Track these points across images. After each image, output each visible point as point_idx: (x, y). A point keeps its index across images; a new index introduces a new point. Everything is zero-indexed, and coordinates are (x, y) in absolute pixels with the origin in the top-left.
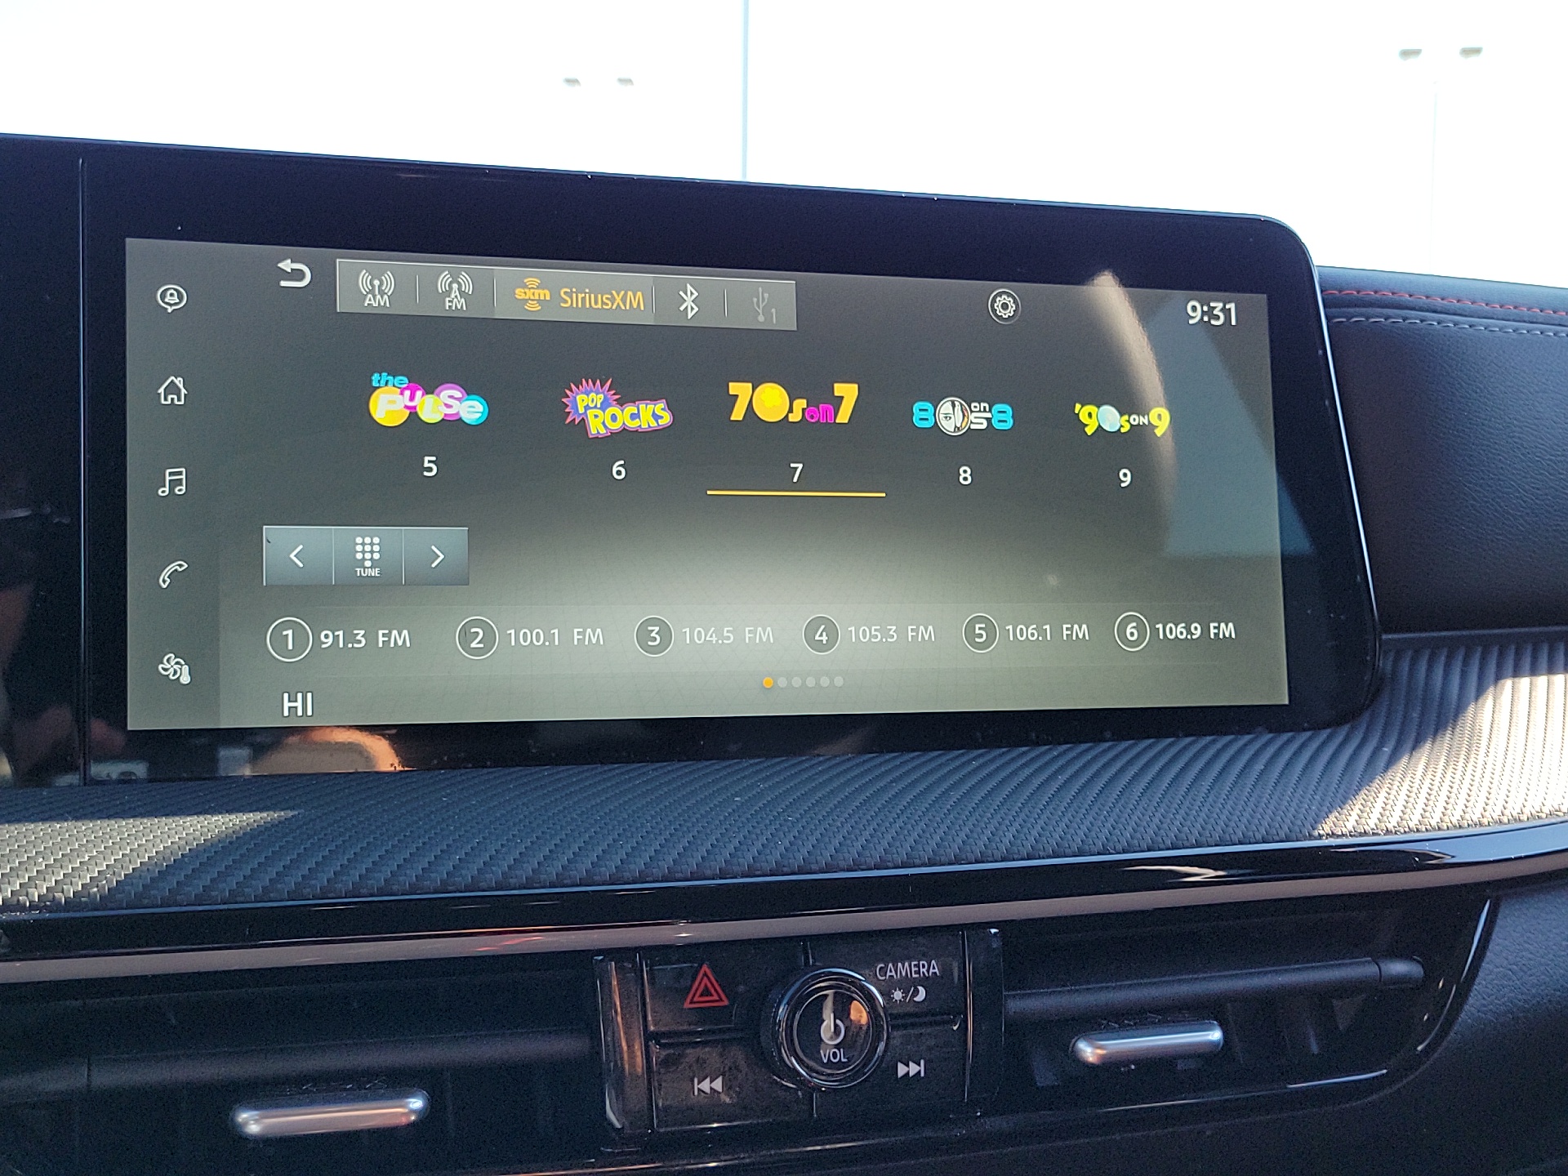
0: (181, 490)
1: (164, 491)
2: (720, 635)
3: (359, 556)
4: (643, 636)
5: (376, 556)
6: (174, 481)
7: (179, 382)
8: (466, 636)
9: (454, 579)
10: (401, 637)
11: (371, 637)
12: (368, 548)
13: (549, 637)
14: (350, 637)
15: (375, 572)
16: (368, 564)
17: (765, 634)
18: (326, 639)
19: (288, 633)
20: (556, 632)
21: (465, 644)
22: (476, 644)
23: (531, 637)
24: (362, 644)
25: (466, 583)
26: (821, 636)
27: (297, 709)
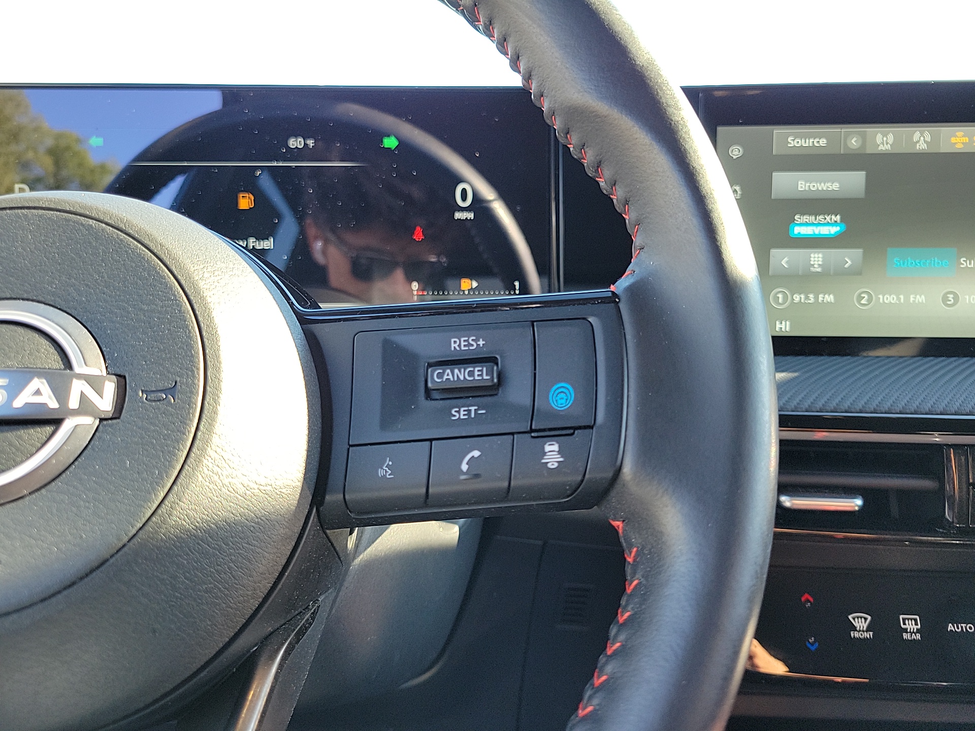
3: (812, 263)
4: (945, 299)
5: (820, 263)
7: (738, 189)
8: (860, 298)
9: (855, 272)
10: (830, 298)
11: (816, 298)
12: (816, 259)
13: (899, 299)
14: (807, 298)
15: (819, 270)
16: (816, 266)
18: (797, 298)
19: (780, 296)
20: (902, 297)
21: (859, 302)
22: (863, 302)
23: (890, 299)
24: (812, 301)
25: (860, 274)
27: (783, 328)
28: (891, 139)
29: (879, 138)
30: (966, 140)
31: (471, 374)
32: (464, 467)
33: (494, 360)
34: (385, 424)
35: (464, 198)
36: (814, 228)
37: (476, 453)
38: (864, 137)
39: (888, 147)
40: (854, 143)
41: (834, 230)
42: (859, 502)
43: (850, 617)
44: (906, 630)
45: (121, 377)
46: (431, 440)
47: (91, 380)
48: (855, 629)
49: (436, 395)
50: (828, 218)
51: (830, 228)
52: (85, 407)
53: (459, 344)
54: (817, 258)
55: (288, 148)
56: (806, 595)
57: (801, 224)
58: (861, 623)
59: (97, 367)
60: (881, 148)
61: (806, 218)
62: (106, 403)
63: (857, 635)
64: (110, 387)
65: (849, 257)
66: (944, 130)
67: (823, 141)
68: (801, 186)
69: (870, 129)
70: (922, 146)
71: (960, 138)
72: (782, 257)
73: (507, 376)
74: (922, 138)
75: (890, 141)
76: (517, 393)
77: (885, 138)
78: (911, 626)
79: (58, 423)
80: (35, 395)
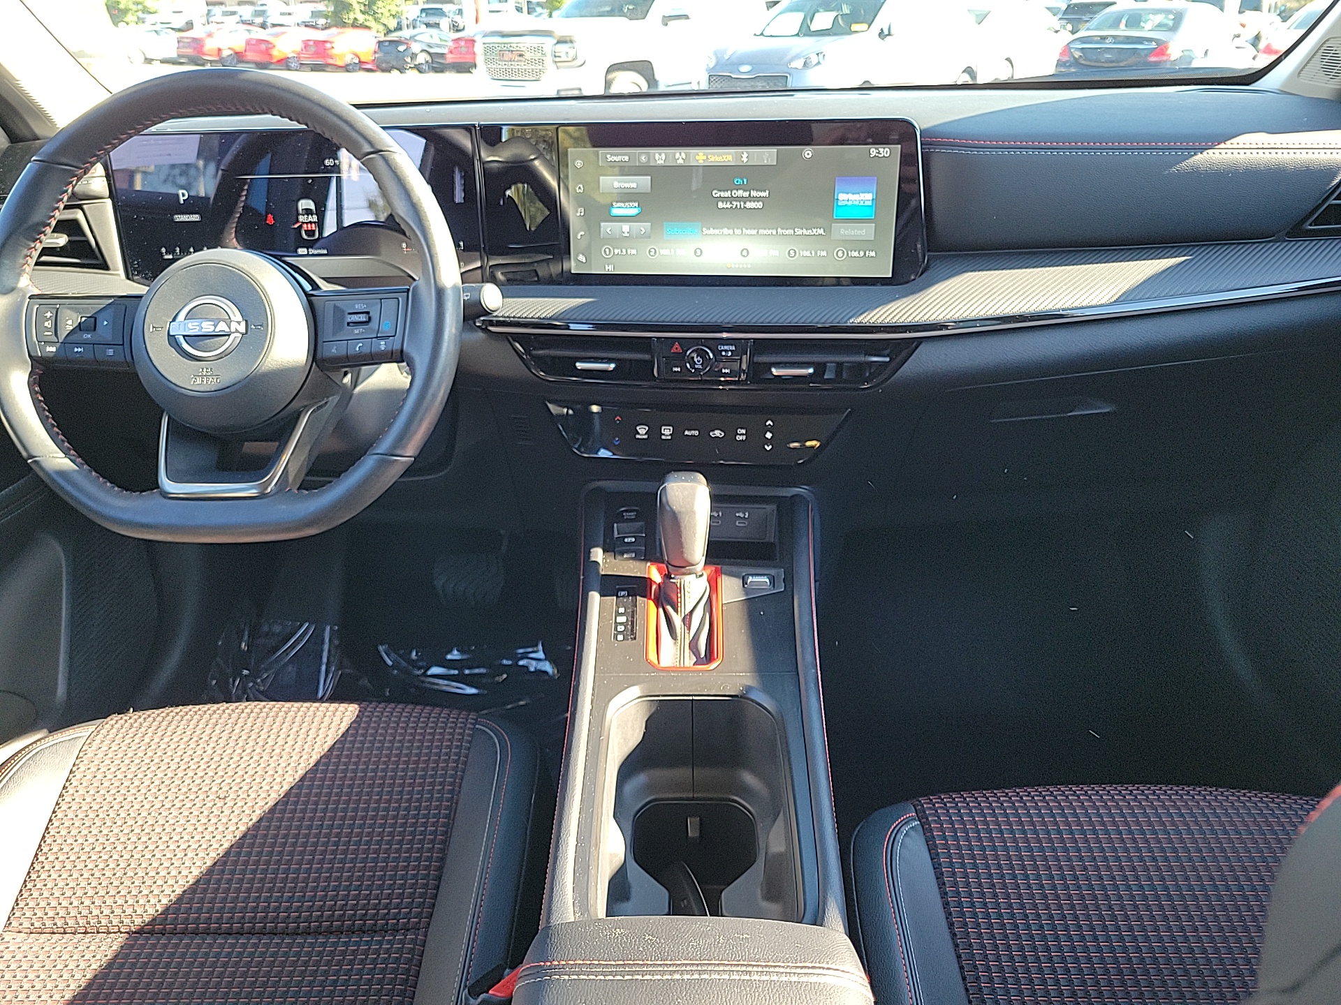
0: (582, 214)
3: (623, 231)
4: (696, 252)
5: (628, 231)
6: (581, 211)
7: (581, 186)
8: (650, 252)
9: (646, 236)
11: (627, 251)
12: (626, 229)
13: (671, 252)
14: (622, 251)
16: (625, 233)
18: (616, 251)
19: (607, 250)
21: (649, 254)
22: (652, 254)
23: (666, 252)
24: (624, 253)
25: (650, 237)
26: (745, 253)
27: (609, 269)
28: (663, 156)
29: (657, 156)
30: (705, 158)
31: (360, 318)
32: (358, 349)
33: (368, 313)
36: (624, 210)
38: (648, 154)
39: (662, 162)
40: (644, 159)
41: (634, 211)
42: (612, 366)
43: (638, 428)
44: (664, 434)
45: (246, 321)
46: (348, 340)
47: (239, 323)
48: (638, 433)
49: (349, 324)
50: (631, 204)
51: (632, 210)
52: (237, 331)
54: (626, 227)
55: (325, 166)
56: (618, 417)
57: (617, 208)
58: (642, 431)
59: (239, 318)
60: (658, 162)
61: (619, 205)
62: (242, 328)
63: (640, 437)
64: (243, 324)
65: (644, 227)
66: (693, 151)
67: (627, 158)
68: (616, 185)
69: (652, 151)
70: (680, 161)
71: (703, 156)
72: (607, 227)
73: (373, 319)
74: (680, 156)
75: (664, 158)
76: (374, 324)
77: (660, 156)
78: (667, 432)
79: (229, 335)
80: (222, 327)
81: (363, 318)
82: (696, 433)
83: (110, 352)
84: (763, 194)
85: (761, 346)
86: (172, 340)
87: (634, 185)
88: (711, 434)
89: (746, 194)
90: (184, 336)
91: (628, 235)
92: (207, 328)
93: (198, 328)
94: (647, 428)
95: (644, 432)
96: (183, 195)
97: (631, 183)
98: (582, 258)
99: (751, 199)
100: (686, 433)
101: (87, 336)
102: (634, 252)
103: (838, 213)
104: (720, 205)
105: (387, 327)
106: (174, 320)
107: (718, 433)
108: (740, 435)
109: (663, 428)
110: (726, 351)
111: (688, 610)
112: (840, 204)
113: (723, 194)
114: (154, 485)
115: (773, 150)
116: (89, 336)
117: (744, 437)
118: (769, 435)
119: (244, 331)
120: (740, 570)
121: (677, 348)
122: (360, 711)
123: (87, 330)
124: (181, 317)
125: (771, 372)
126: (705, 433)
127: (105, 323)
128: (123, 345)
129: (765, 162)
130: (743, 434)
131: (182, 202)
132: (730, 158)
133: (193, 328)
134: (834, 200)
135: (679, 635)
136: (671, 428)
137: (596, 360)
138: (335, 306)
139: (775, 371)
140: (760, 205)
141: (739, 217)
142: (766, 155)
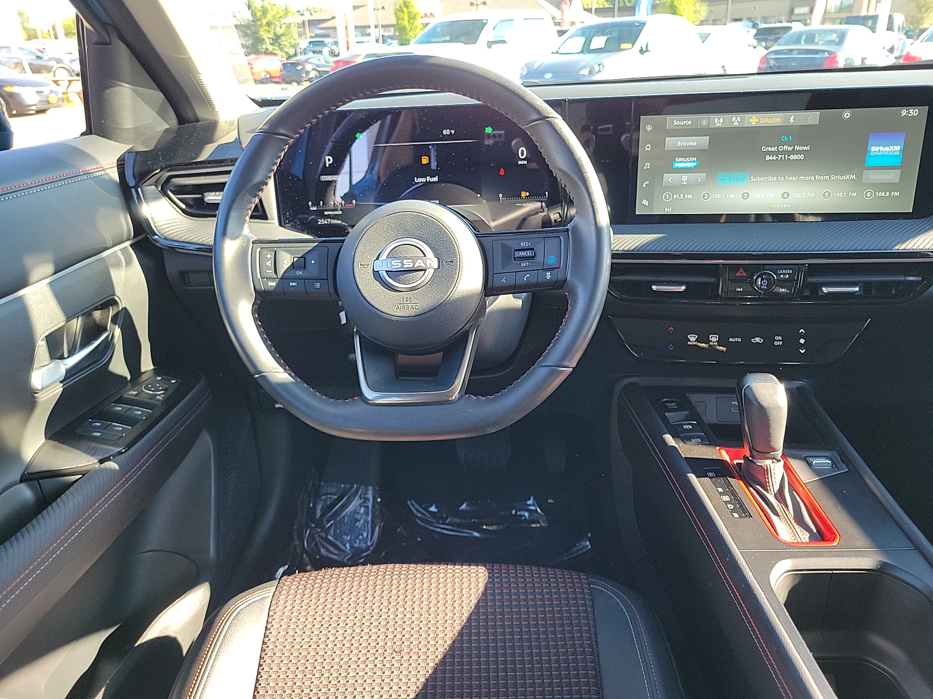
0: (648, 168)
1: (645, 168)
2: (761, 195)
3: (683, 180)
4: (743, 196)
5: (686, 180)
6: (648, 165)
7: (649, 145)
8: (704, 196)
9: (702, 184)
11: (684, 196)
14: (680, 196)
16: (684, 182)
17: (772, 196)
18: (675, 197)
19: (667, 196)
20: (723, 195)
21: (703, 198)
22: (705, 198)
23: (718, 196)
24: (682, 198)
25: (705, 185)
26: (785, 196)
27: (668, 211)
28: (722, 120)
29: (716, 120)
30: (757, 120)
31: (527, 253)
32: (525, 279)
33: (533, 249)
34: (503, 268)
35: (522, 155)
36: (684, 164)
37: (528, 275)
38: (709, 119)
39: (720, 125)
40: (704, 123)
41: (693, 164)
42: (684, 288)
43: (688, 336)
44: (711, 341)
45: (438, 259)
46: (516, 272)
47: (432, 260)
48: (690, 341)
49: (516, 259)
50: (691, 159)
51: (691, 163)
52: (431, 267)
53: (523, 244)
54: (685, 177)
55: (443, 134)
56: (671, 328)
57: (678, 162)
58: (693, 338)
59: (432, 255)
60: (717, 125)
61: (680, 159)
62: (436, 265)
63: (690, 343)
64: (436, 261)
65: (700, 177)
66: (747, 116)
67: (690, 123)
68: (679, 144)
69: (712, 116)
70: (736, 124)
71: (754, 119)
72: (668, 178)
73: (537, 254)
74: (736, 120)
75: (721, 122)
76: (539, 258)
77: (719, 121)
78: (714, 339)
79: (425, 270)
80: (419, 264)
81: (529, 253)
82: (739, 340)
83: (318, 285)
84: (805, 148)
85: (813, 270)
86: (377, 275)
87: (695, 144)
88: (752, 340)
89: (790, 149)
90: (387, 271)
91: (686, 183)
92: (408, 264)
93: (400, 264)
94: (697, 336)
95: (694, 340)
96: (329, 160)
97: (692, 142)
98: (645, 202)
99: (794, 152)
100: (731, 340)
101: (299, 273)
102: (690, 196)
103: (869, 162)
104: (768, 158)
105: (551, 260)
106: (378, 258)
107: (758, 340)
108: (778, 341)
109: (710, 336)
110: (784, 274)
111: (777, 488)
112: (871, 154)
113: (770, 149)
114: (354, 392)
115: (817, 113)
116: (301, 273)
117: (781, 343)
118: (802, 341)
119: (437, 267)
120: (802, 453)
121: (741, 273)
122: (489, 573)
123: (299, 269)
124: (384, 256)
125: (822, 291)
126: (747, 340)
127: (313, 262)
128: (327, 279)
129: (810, 123)
130: (780, 341)
131: (328, 166)
132: (779, 120)
133: (396, 265)
134: (865, 151)
135: (779, 511)
136: (717, 336)
137: (669, 283)
138: (502, 244)
139: (825, 290)
140: (801, 157)
141: (784, 166)
142: (812, 117)
